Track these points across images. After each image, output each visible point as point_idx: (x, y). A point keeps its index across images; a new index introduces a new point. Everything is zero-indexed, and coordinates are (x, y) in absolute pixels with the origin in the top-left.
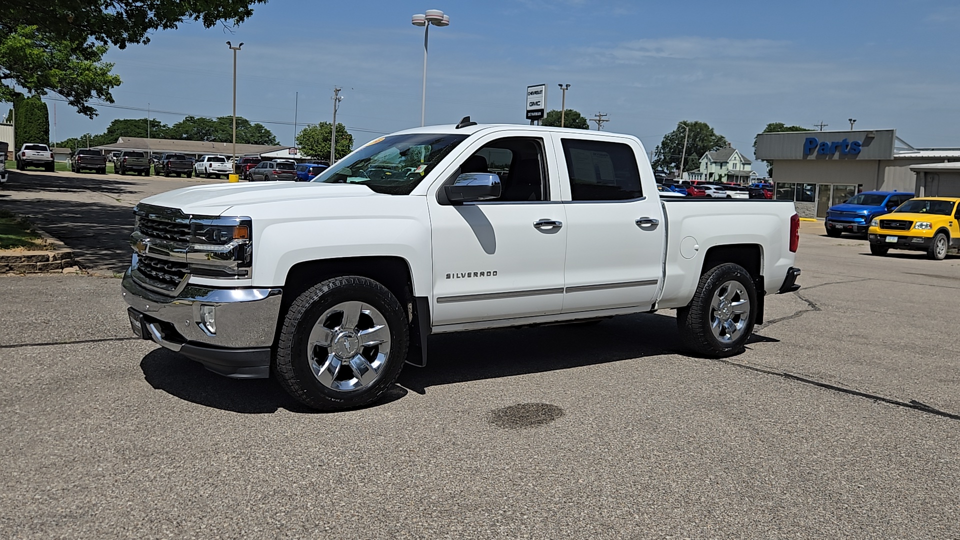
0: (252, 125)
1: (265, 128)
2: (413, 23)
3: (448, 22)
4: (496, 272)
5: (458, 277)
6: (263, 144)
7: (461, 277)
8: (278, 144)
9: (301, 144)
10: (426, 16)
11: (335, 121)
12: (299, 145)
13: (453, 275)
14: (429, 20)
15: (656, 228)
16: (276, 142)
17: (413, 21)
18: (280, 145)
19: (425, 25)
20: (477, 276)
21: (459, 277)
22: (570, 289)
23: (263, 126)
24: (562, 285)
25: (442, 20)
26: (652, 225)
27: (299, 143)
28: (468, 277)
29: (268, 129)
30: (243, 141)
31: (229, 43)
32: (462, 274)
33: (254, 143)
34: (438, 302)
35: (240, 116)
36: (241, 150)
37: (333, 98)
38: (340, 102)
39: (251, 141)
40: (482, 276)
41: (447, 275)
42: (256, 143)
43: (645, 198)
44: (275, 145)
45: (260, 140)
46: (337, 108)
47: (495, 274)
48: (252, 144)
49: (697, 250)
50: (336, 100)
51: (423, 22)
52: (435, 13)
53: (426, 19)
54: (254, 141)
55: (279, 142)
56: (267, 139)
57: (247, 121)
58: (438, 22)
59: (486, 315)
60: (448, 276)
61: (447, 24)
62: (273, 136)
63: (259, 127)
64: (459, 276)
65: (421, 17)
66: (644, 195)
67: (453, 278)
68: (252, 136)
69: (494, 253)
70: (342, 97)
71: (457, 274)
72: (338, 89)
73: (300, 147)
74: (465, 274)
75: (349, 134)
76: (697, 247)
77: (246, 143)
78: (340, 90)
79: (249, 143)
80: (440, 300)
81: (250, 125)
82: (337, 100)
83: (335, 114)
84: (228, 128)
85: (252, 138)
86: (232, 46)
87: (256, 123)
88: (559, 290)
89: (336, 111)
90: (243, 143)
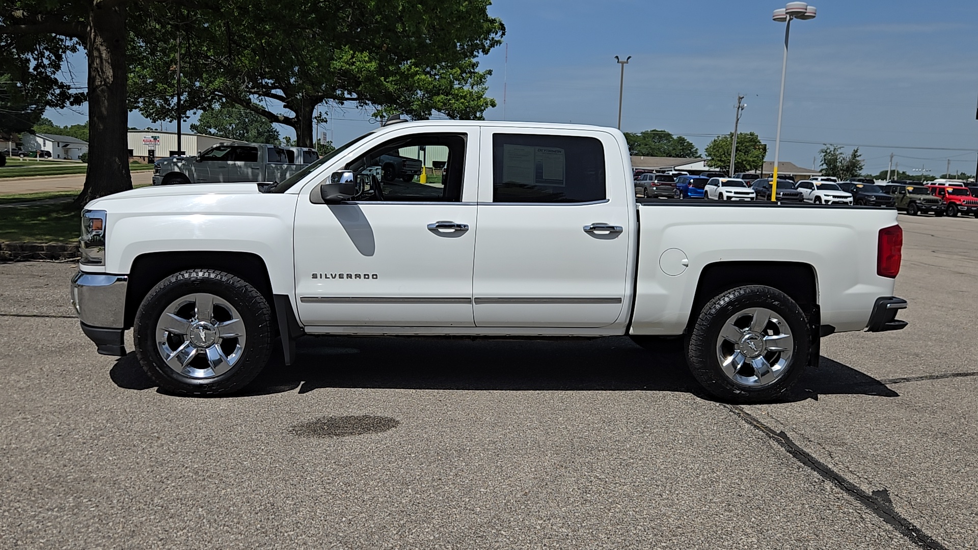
0: (675, 138)
1: (687, 140)
2: (774, 20)
3: (815, 14)
4: (376, 275)
5: (326, 278)
6: (685, 157)
7: (331, 277)
8: (700, 156)
9: (710, 155)
10: (786, 10)
11: (736, 130)
12: (708, 156)
13: (321, 275)
14: (791, 14)
15: (618, 236)
16: (698, 155)
17: (774, 16)
18: (702, 158)
19: (786, 21)
20: (351, 278)
21: (329, 278)
22: (479, 300)
23: (685, 139)
24: (470, 295)
25: (806, 13)
26: (611, 232)
27: (708, 155)
28: (340, 278)
29: (691, 142)
30: (665, 155)
31: (617, 57)
32: (332, 275)
33: (675, 156)
34: (302, 301)
35: (663, 130)
36: (657, 164)
37: (736, 106)
38: (743, 110)
39: (673, 155)
40: (358, 278)
41: (313, 275)
42: (677, 156)
43: (609, 200)
44: (696, 158)
45: (682, 153)
46: (739, 117)
47: (375, 277)
48: (674, 157)
49: (687, 266)
50: (738, 108)
51: (785, 17)
52: (796, 6)
53: (787, 13)
54: (675, 154)
55: (700, 155)
56: (689, 152)
57: (669, 135)
58: (801, 15)
59: (367, 320)
60: (315, 276)
61: (814, 17)
62: (695, 149)
63: (681, 140)
64: (328, 276)
65: (781, 12)
66: (607, 198)
67: (321, 278)
68: (674, 149)
69: (372, 255)
70: (745, 105)
71: (326, 275)
72: (741, 97)
73: (710, 158)
74: (336, 275)
75: (762, 144)
76: (686, 262)
77: (667, 157)
78: (743, 97)
79: (670, 156)
80: (305, 300)
81: (672, 138)
82: (740, 109)
83: (737, 123)
84: (650, 142)
85: (674, 151)
86: (620, 60)
87: (678, 136)
88: (467, 300)
89: (738, 120)
90: (664, 156)
